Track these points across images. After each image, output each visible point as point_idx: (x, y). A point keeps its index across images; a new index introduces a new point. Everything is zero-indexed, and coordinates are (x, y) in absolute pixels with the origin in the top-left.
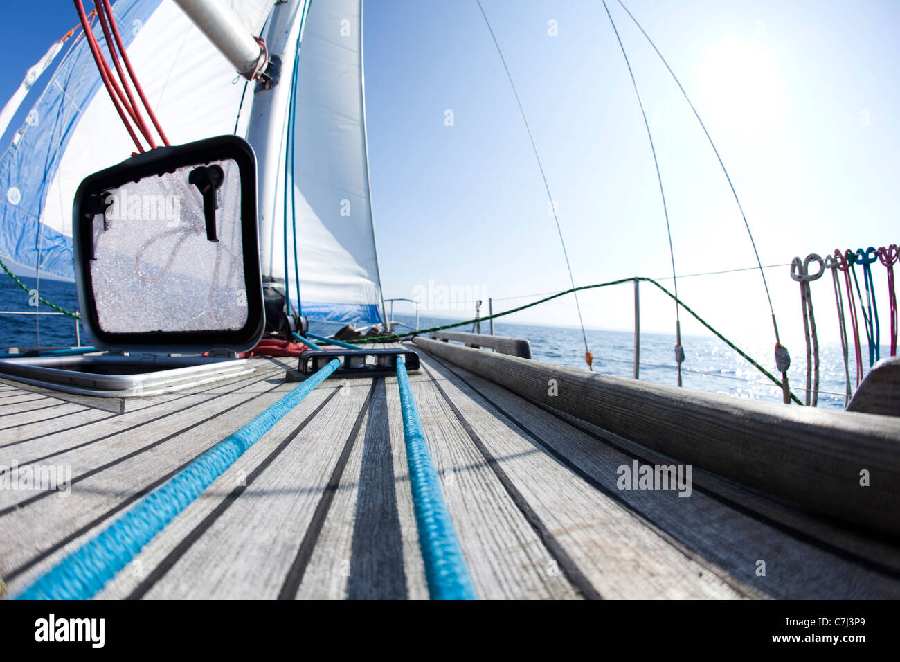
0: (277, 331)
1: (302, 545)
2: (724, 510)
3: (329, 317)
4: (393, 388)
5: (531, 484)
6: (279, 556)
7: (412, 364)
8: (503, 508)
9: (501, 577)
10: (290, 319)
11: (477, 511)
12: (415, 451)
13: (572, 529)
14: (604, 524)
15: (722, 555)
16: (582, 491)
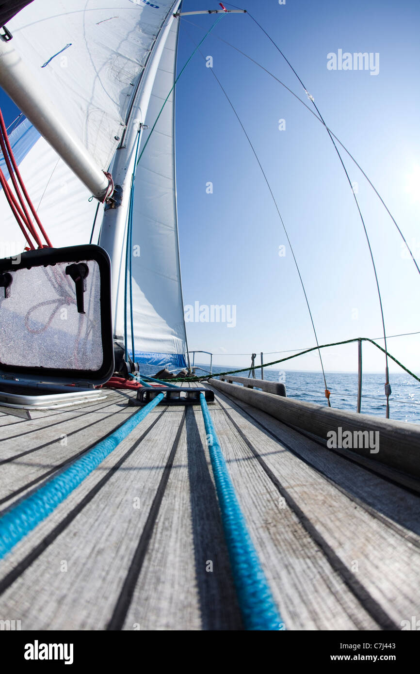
0: (118, 372)
1: (158, 489)
2: (379, 480)
3: (150, 362)
4: (198, 413)
5: (277, 466)
6: (148, 493)
7: (210, 398)
8: (261, 476)
9: (257, 504)
10: (128, 364)
11: (247, 477)
12: (214, 450)
13: (295, 486)
14: (312, 485)
15: (370, 501)
16: (304, 470)
